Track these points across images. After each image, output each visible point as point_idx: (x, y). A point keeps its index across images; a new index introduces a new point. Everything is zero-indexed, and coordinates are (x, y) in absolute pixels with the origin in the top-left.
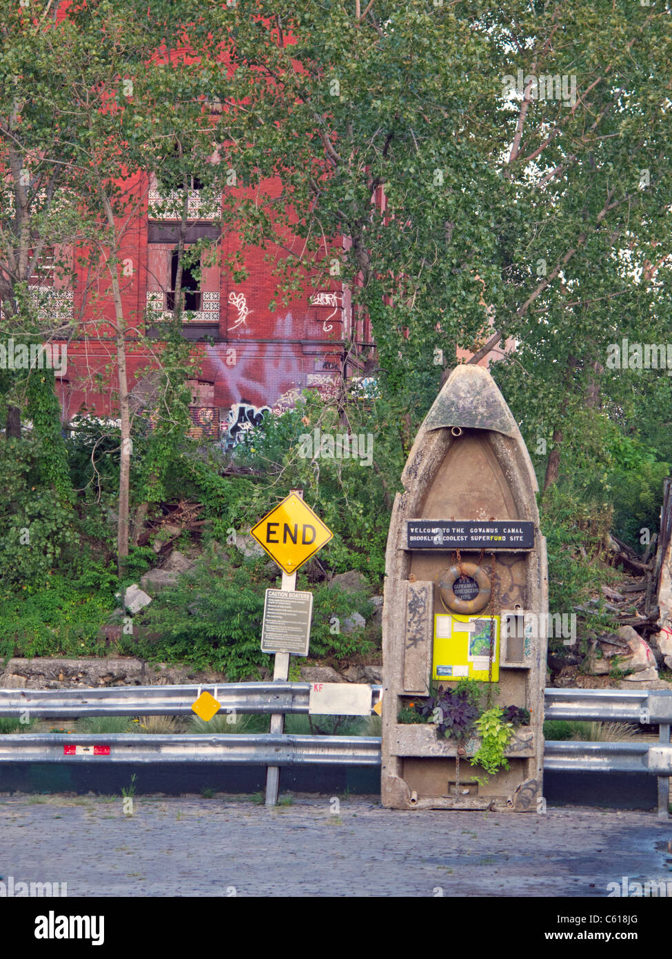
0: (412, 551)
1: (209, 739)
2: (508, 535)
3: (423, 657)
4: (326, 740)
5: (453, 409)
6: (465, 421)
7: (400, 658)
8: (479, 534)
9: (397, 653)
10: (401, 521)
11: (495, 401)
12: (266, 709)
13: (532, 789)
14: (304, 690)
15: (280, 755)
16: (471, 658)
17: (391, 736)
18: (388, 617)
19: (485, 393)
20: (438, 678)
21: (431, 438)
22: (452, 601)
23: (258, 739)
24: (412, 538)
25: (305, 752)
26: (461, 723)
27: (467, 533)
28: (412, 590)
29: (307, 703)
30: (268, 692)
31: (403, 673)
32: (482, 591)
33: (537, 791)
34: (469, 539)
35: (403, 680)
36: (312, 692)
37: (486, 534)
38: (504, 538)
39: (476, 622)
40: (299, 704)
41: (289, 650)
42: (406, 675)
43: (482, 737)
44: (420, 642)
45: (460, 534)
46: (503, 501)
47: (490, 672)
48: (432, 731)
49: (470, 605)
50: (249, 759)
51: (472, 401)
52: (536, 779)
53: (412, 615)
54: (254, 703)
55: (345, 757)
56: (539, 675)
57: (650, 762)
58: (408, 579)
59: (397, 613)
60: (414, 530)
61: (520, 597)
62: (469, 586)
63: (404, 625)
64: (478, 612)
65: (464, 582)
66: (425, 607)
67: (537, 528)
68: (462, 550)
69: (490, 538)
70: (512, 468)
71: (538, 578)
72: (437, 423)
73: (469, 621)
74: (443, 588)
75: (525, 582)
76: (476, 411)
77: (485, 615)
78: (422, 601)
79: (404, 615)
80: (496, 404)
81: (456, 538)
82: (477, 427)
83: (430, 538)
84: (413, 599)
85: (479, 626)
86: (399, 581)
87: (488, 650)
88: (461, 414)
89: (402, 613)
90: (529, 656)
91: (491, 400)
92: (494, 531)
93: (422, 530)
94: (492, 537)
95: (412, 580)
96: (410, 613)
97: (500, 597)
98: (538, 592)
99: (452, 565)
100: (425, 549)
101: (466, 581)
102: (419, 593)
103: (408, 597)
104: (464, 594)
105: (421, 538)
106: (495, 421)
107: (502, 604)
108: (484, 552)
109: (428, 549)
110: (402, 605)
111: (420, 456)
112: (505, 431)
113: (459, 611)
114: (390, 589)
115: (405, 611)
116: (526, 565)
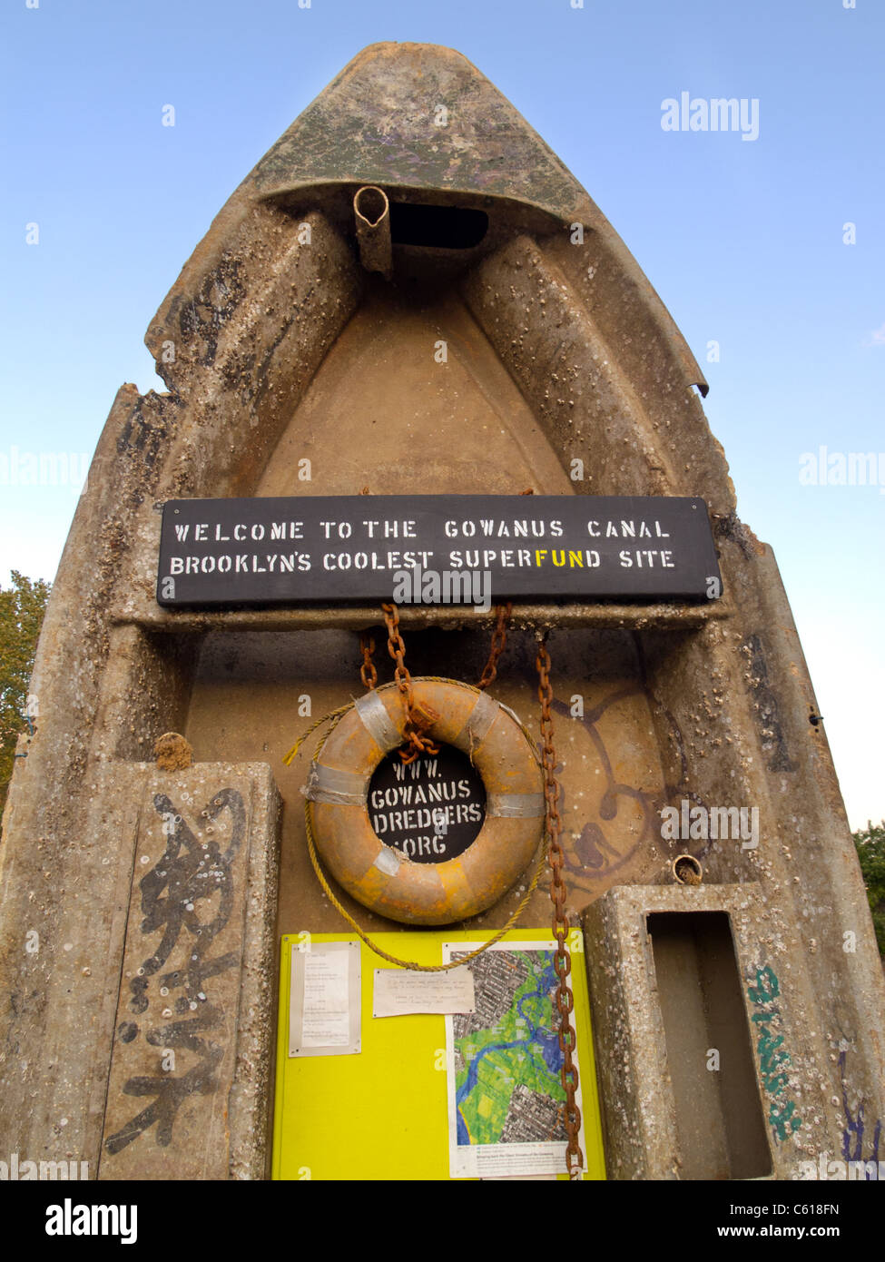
2: (608, 548)
5: (358, 139)
6: (401, 171)
8: (484, 542)
10: (135, 503)
11: (506, 127)
22: (368, 865)
24: (180, 568)
27: (430, 538)
28: (166, 807)
32: (501, 805)
34: (439, 562)
37: (513, 543)
38: (593, 559)
39: (475, 962)
45: (400, 544)
49: (449, 879)
51: (426, 122)
53: (155, 939)
58: (151, 757)
59: (76, 931)
60: (191, 533)
61: (649, 840)
62: (437, 792)
63: (109, 1001)
64: (483, 914)
65: (415, 774)
66: (227, 888)
67: (723, 521)
68: (409, 614)
69: (533, 558)
70: (578, 348)
71: (767, 724)
72: (300, 172)
73: (447, 961)
74: (320, 798)
75: (660, 776)
76: (440, 146)
77: (516, 926)
78: (215, 857)
79: (116, 942)
80: (509, 133)
81: (382, 560)
82: (449, 188)
83: (263, 563)
84: (171, 853)
85: (492, 983)
86: (104, 765)
87: (543, 1103)
88: (387, 151)
89: (103, 935)
90: (796, 1138)
91: (494, 124)
92: (548, 529)
93: (227, 531)
94: (540, 555)
95: (170, 760)
96: (148, 927)
97: (568, 845)
98: (774, 787)
99: (365, 690)
100: (240, 617)
101: (424, 770)
102: (202, 820)
103: (142, 846)
104: (414, 834)
105: (221, 564)
106: (512, 174)
107: (578, 872)
108: (508, 623)
109: (255, 617)
110: (106, 887)
111: (228, 282)
112: (551, 202)
113: (397, 916)
114: (43, 799)
115: (119, 918)
116: (654, 703)
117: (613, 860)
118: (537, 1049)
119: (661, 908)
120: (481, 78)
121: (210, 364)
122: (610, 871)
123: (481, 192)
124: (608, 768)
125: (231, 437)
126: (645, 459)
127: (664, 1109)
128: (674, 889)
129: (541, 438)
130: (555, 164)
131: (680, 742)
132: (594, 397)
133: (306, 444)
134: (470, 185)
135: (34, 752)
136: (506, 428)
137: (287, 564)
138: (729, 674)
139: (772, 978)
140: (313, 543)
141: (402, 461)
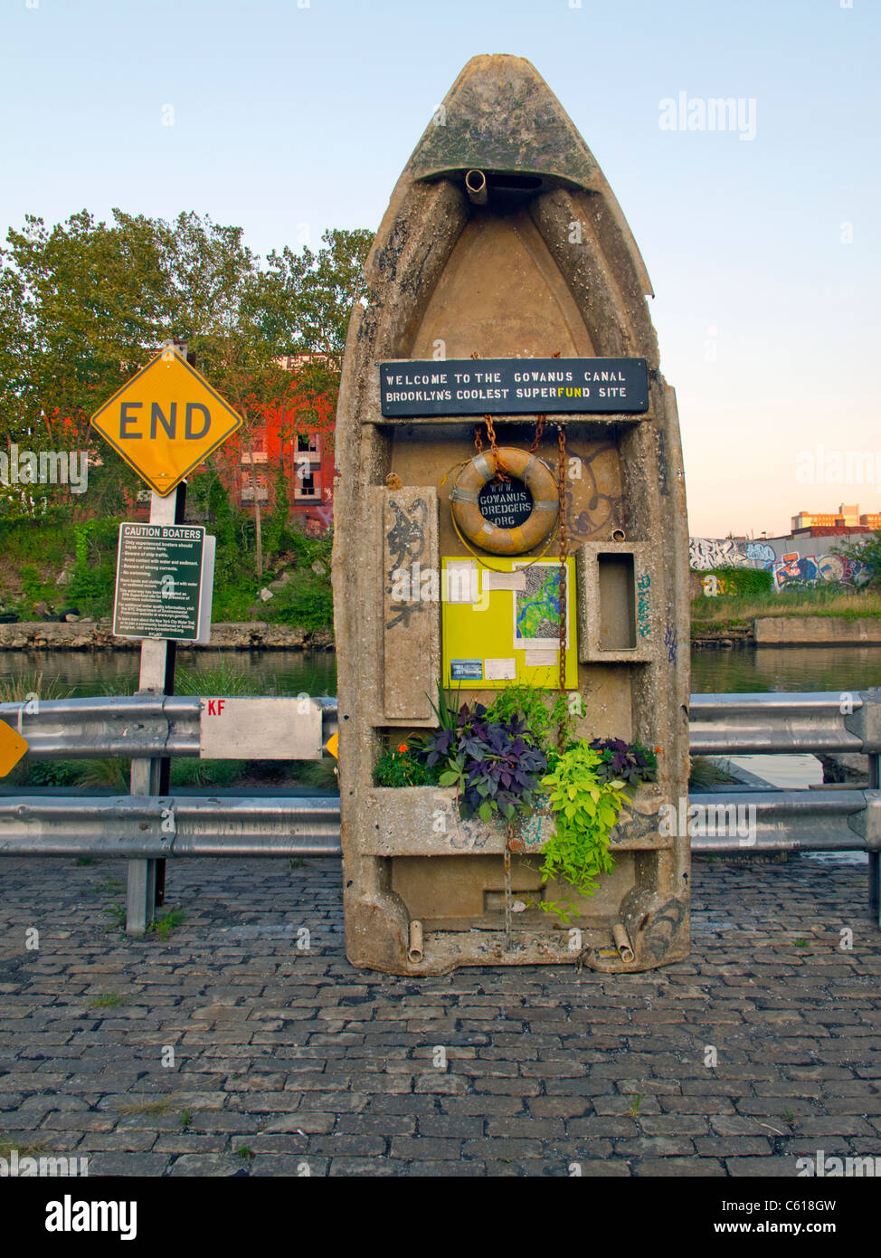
0: (392, 427)
1: (12, 808)
2: (595, 386)
3: (424, 646)
4: (236, 809)
5: (468, 136)
6: (493, 158)
7: (373, 649)
8: (532, 384)
9: (368, 638)
10: (367, 363)
11: (554, 120)
12: (119, 752)
13: (670, 919)
14: (190, 711)
15: (147, 838)
16: (519, 644)
17: (361, 815)
18: (344, 563)
19: (531, 105)
20: (455, 684)
21: (423, 200)
22: (480, 529)
23: (103, 809)
24: (390, 397)
25: (198, 831)
26: (517, 787)
27: (508, 382)
28: (393, 505)
29: (196, 738)
30: (121, 717)
31: (381, 681)
32: (539, 505)
33: (680, 920)
34: (512, 395)
35: (382, 694)
36: (204, 714)
37: (548, 384)
38: (586, 392)
39: (526, 570)
40: (180, 740)
41: (165, 634)
42: (387, 684)
43: (560, 813)
44: (416, 614)
45: (493, 386)
46: (567, 335)
47: (562, 669)
48: (449, 802)
49: (516, 536)
50: (87, 848)
51: (506, 120)
52: (678, 896)
53: (395, 557)
54: (94, 740)
55: (276, 840)
56: (674, 674)
57: (869, 830)
58: (385, 484)
59: (364, 553)
60: (395, 380)
61: (611, 519)
62: (510, 498)
63: (380, 579)
64: (531, 550)
65: (501, 489)
66: (422, 539)
67: (654, 372)
68: (497, 419)
69: (557, 393)
70: (590, 259)
71: (662, 473)
72: (436, 162)
73: (514, 569)
74: (458, 501)
75: (620, 490)
76: (514, 139)
77: (545, 556)
78: (416, 527)
79: (379, 558)
80: (555, 125)
81: (485, 394)
82: (519, 169)
83: (429, 396)
84: (398, 524)
85: (533, 579)
86: (366, 487)
87: (553, 625)
88: (484, 145)
89: (374, 555)
90: (648, 637)
91: (546, 118)
92: (565, 377)
93: (411, 379)
94: (560, 390)
95: (393, 485)
96: (392, 553)
97: (573, 521)
98: (661, 502)
99: (477, 453)
100: (419, 421)
101: (504, 488)
102: (409, 511)
103: (386, 521)
104: (500, 516)
105: (409, 396)
106: (555, 157)
107: (576, 533)
108: (544, 423)
109: (426, 420)
110: (373, 537)
111: (400, 233)
112: (577, 176)
113: (492, 550)
114: (347, 503)
115: (380, 549)
116: (620, 455)
117: (593, 528)
118: (552, 605)
119: (605, 551)
120: (539, 81)
121: (393, 280)
122: (591, 533)
123: (537, 171)
124: (595, 486)
125: (405, 316)
126: (621, 331)
127: (597, 625)
128: (611, 543)
129: (572, 302)
130: (581, 147)
131: (629, 475)
132: (599, 289)
133: (442, 307)
134: (531, 166)
135: (341, 484)
136: (553, 295)
137: (440, 396)
138: (649, 448)
139: (649, 580)
140: (452, 386)
141: (495, 317)
